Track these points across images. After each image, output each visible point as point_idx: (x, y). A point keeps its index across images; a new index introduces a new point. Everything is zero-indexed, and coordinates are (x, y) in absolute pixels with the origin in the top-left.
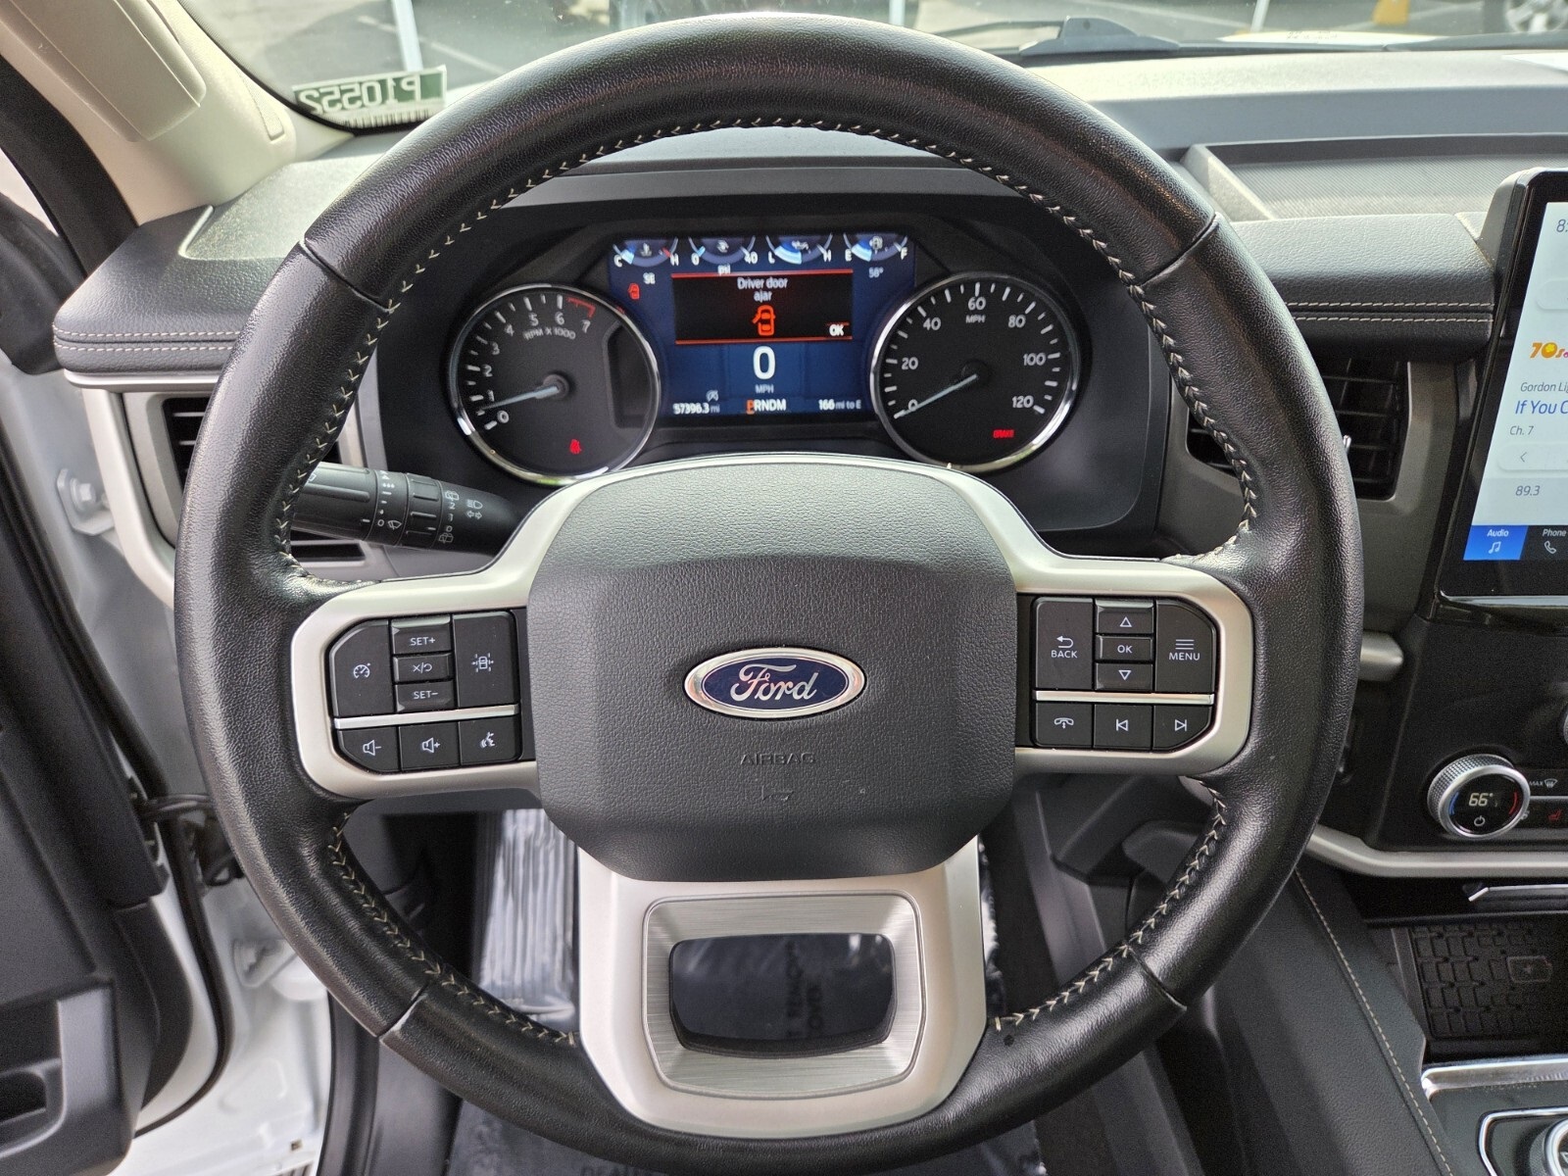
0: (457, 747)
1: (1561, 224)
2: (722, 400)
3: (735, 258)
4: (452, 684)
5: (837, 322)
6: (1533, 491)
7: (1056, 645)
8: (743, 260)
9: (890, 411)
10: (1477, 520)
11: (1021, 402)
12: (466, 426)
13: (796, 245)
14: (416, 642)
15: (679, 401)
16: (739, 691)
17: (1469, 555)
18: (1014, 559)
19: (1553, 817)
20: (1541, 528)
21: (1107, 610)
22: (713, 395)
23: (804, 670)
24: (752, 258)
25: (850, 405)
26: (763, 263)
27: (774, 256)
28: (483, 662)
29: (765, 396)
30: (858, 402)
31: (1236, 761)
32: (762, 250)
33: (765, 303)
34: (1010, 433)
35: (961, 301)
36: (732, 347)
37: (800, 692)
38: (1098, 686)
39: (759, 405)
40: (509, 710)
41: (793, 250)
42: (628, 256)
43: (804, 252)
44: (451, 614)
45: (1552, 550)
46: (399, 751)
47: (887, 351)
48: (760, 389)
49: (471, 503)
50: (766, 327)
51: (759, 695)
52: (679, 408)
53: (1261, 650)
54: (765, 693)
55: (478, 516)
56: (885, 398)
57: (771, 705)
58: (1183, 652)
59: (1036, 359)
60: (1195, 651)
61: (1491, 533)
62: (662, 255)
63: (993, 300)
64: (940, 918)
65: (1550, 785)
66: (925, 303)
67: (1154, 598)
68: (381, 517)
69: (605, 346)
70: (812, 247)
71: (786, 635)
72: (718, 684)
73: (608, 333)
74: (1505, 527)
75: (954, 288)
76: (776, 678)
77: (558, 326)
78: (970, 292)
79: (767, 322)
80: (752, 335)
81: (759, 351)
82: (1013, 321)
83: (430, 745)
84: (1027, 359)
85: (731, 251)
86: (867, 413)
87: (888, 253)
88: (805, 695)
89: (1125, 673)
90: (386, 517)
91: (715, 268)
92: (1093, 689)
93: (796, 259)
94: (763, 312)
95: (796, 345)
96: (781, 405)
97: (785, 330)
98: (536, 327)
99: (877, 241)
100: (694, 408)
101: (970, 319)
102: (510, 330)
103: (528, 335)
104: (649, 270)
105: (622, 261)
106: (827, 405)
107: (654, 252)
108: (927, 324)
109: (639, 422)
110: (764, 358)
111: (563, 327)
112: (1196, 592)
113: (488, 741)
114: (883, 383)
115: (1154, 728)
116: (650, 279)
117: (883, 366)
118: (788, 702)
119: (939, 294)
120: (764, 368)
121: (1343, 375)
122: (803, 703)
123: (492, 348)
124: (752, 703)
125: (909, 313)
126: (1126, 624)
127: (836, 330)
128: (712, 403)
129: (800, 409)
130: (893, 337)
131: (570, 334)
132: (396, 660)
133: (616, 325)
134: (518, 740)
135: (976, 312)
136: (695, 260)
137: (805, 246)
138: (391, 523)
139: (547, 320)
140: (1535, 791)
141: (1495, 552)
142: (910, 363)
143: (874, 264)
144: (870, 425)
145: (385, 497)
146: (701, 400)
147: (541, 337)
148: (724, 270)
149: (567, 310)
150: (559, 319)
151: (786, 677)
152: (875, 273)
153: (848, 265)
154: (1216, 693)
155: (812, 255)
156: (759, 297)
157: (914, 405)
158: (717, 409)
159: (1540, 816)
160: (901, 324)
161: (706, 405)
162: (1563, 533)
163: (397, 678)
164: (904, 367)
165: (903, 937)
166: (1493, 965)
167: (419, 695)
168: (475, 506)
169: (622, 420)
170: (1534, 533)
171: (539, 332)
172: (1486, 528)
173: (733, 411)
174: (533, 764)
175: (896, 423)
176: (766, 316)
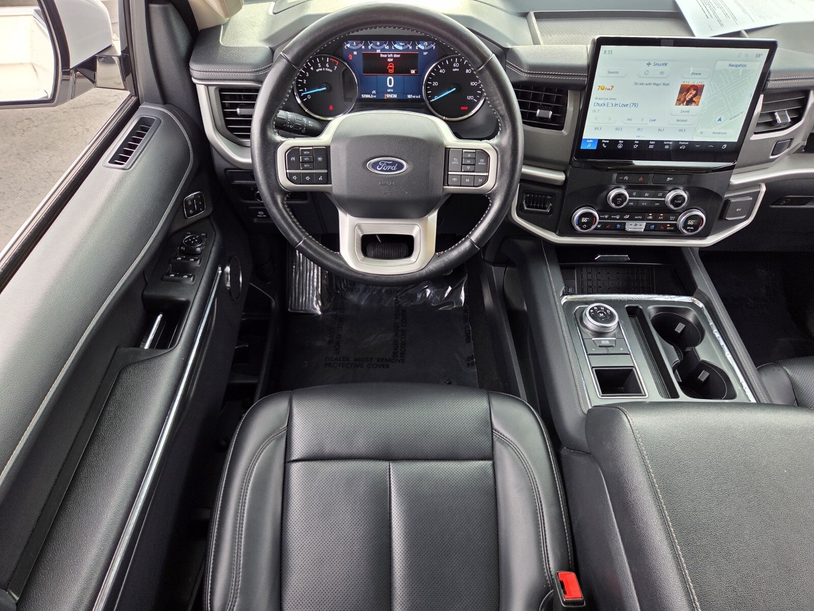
0: (314, 179)
1: (605, 52)
2: (377, 94)
3: (382, 47)
4: (313, 163)
5: (413, 69)
6: (599, 129)
7: (453, 161)
8: (384, 48)
9: (429, 99)
10: (584, 137)
11: (470, 98)
12: (299, 101)
13: (401, 44)
14: (305, 153)
15: (364, 94)
16: (379, 167)
17: (582, 147)
18: (445, 139)
19: (607, 227)
20: (602, 140)
21: (465, 152)
22: (374, 92)
23: (394, 163)
24: (387, 47)
25: (417, 97)
26: (390, 49)
27: (394, 47)
28: (320, 159)
29: (390, 93)
30: (419, 96)
31: (495, 187)
32: (390, 45)
33: (391, 62)
34: (467, 108)
35: (451, 64)
36: (380, 76)
37: (393, 168)
38: (463, 170)
39: (388, 96)
40: (326, 171)
41: (400, 46)
42: (348, 45)
43: (403, 46)
44: (312, 147)
45: (605, 147)
46: (301, 179)
47: (428, 80)
48: (389, 91)
49: (310, 122)
50: (391, 70)
51: (384, 168)
52: (363, 96)
53: (499, 162)
54: (385, 168)
55: (312, 125)
56: (427, 95)
57: (386, 171)
58: (482, 162)
59: (474, 84)
60: (484, 162)
61: (588, 141)
62: (360, 45)
63: (461, 64)
64: (425, 230)
65: (606, 217)
66: (440, 64)
67: (476, 150)
68: (288, 124)
69: (341, 75)
70: (406, 45)
71: (390, 154)
72: (375, 165)
73: (342, 71)
74: (592, 139)
75: (449, 60)
76: (388, 164)
77: (327, 68)
78: (454, 61)
79: (391, 68)
80: (386, 72)
81: (389, 78)
82: (467, 71)
83: (308, 178)
84: (472, 84)
85: (381, 45)
86: (422, 100)
87: (429, 47)
88: (394, 169)
89: (468, 167)
90: (290, 124)
91: (376, 50)
92: (461, 171)
93: (401, 48)
94: (390, 65)
95: (400, 77)
96: (395, 96)
97: (397, 71)
98: (320, 68)
99: (426, 43)
100: (368, 96)
101: (454, 70)
102: (312, 68)
103: (318, 70)
104: (355, 50)
105: (347, 47)
106: (409, 96)
107: (357, 45)
108: (441, 71)
109: (351, 100)
110: (390, 80)
111: (328, 68)
112: (486, 148)
113: (321, 178)
114: (427, 90)
115: (474, 181)
116: (355, 53)
117: (427, 85)
118: (390, 170)
119: (445, 61)
120: (390, 84)
121: (542, 92)
122: (394, 171)
123: (306, 74)
124: (382, 170)
125: (435, 67)
126: (469, 155)
127: (413, 72)
128: (374, 94)
129: (401, 98)
130: (430, 75)
131: (331, 71)
132: (301, 157)
133: (344, 68)
134: (327, 179)
135: (456, 68)
136: (370, 48)
137: (404, 44)
138: (290, 126)
139: (323, 66)
140: (600, 219)
141: (589, 147)
142: (435, 84)
143: (425, 51)
144: (422, 104)
145: (289, 119)
146: (370, 94)
147: (321, 71)
148: (378, 51)
149: (330, 62)
150: (327, 65)
151: (390, 164)
152: (425, 53)
153: (417, 51)
154: (489, 172)
155: (406, 47)
156: (389, 60)
157: (436, 98)
158: (375, 96)
159: (604, 226)
160: (432, 71)
161: (372, 95)
162: (608, 141)
163: (301, 161)
164: (433, 85)
165: (416, 236)
166: (605, 282)
167: (305, 166)
168: (311, 123)
169: (346, 99)
170: (600, 141)
171: (321, 69)
172: (587, 139)
173: (380, 98)
174: (330, 185)
175: (431, 103)
176: (391, 66)
